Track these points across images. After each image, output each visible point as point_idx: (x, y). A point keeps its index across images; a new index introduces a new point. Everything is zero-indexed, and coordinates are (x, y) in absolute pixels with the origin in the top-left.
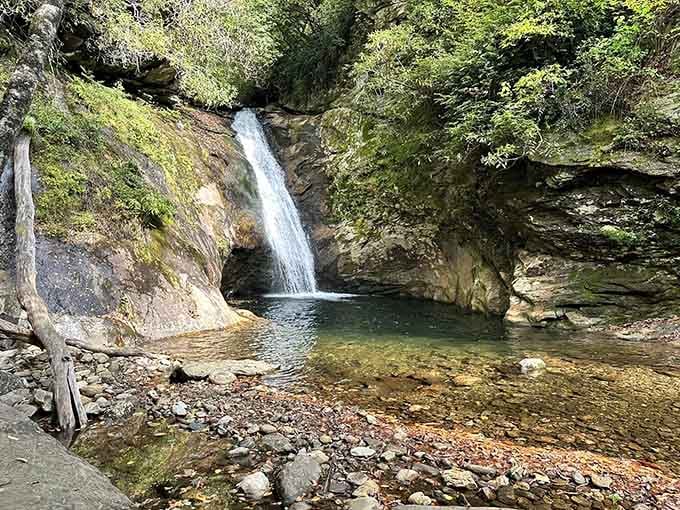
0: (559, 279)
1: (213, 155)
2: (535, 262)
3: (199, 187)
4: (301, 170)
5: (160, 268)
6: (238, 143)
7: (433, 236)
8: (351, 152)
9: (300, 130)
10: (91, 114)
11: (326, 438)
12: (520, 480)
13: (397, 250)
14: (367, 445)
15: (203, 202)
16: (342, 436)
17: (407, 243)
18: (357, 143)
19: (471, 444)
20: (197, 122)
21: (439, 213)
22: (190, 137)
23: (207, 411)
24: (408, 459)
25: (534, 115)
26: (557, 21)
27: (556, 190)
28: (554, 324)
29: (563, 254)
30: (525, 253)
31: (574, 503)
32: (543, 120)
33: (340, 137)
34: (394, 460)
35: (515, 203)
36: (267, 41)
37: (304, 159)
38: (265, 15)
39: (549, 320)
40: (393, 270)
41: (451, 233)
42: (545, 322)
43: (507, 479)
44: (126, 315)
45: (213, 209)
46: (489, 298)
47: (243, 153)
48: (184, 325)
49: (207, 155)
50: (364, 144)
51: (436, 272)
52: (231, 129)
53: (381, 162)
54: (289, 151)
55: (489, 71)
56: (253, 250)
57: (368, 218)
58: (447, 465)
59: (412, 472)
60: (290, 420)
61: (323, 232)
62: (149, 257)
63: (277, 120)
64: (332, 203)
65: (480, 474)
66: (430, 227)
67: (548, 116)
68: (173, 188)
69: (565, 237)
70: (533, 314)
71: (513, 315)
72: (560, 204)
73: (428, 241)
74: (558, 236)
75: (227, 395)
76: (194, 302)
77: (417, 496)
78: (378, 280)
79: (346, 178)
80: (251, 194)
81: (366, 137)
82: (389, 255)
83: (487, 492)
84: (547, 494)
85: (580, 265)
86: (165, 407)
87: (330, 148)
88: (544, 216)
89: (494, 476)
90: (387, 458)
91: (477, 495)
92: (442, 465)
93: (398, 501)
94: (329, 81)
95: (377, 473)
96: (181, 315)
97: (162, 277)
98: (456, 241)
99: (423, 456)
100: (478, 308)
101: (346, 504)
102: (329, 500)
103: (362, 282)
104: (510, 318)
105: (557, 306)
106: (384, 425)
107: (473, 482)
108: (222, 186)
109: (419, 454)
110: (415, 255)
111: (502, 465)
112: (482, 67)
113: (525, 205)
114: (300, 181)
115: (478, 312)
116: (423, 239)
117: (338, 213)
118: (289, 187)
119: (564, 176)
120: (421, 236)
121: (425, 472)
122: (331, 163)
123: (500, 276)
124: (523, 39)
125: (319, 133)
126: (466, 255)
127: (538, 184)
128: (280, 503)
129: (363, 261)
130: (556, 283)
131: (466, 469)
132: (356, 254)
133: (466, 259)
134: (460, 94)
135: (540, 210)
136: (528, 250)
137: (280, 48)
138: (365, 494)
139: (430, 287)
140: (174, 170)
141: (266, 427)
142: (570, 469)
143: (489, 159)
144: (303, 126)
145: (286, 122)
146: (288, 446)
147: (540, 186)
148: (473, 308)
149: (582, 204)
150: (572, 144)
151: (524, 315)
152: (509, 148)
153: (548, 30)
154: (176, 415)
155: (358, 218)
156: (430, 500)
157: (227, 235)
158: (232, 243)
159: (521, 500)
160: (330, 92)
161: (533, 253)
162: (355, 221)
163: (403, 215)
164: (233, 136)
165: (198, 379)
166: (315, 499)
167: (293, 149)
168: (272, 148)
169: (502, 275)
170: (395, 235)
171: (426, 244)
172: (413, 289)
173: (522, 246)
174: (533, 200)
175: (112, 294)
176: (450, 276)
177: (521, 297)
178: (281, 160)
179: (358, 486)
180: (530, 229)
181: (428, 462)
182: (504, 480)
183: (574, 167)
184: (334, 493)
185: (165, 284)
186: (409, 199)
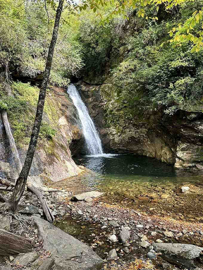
0: (193, 152)
1: (62, 105)
2: (184, 146)
3: (59, 118)
4: (94, 107)
5: (54, 154)
6: (70, 99)
7: (146, 133)
8: (113, 101)
9: (93, 92)
10: (21, 96)
11: (128, 222)
12: (185, 234)
13: (132, 138)
14: (140, 224)
15: (61, 124)
16: (132, 221)
17: (136, 135)
18: (115, 98)
19: (170, 222)
20: (55, 92)
21: (148, 125)
22: (54, 99)
23: (89, 213)
24: (153, 228)
25: (182, 93)
26: (189, 60)
27: (191, 120)
28: (192, 168)
29: (194, 143)
30: (180, 142)
31: (201, 240)
32: (185, 95)
33: (108, 95)
34: (149, 229)
35: (176, 124)
36: (79, 60)
37: (95, 103)
38: (78, 50)
39: (190, 167)
40: (131, 145)
41: (153, 133)
42: (188, 168)
43: (182, 234)
44: (47, 174)
45: (64, 126)
46: (168, 158)
47: (73, 102)
48: (65, 175)
49: (60, 105)
50: (118, 98)
51: (148, 146)
52: (67, 93)
53: (125, 105)
54: (89, 100)
55: (165, 78)
56: (79, 140)
57: (121, 126)
58: (165, 230)
59: (155, 232)
60: (115, 216)
61: (104, 131)
62: (50, 151)
63: (84, 88)
64: (107, 120)
65: (174, 232)
66: (144, 129)
67: (187, 94)
68: (51, 121)
69: (194, 137)
70: (184, 165)
71: (177, 165)
72: (192, 125)
73: (144, 135)
74: (192, 137)
75: (92, 206)
76: (67, 166)
77: (158, 240)
78: (125, 149)
79: (112, 111)
80: (77, 119)
81: (118, 95)
82: (129, 140)
83: (177, 238)
84: (193, 238)
85: (200, 147)
86: (75, 212)
87: (105, 99)
88: (187, 129)
89: (178, 233)
90: (147, 228)
91: (174, 239)
92: (163, 229)
93: (153, 242)
94: (103, 72)
95: (145, 233)
96: (63, 172)
97: (55, 158)
98: (154, 135)
99: (157, 227)
100: (164, 161)
101: (139, 243)
102: (134, 242)
103: (120, 150)
104: (176, 166)
105: (192, 162)
106: (143, 216)
107: (173, 235)
108: (67, 117)
109: (156, 226)
110: (139, 140)
111: (180, 229)
112: (162, 76)
113: (180, 125)
114: (94, 112)
115: (164, 162)
116: (142, 134)
117: (109, 124)
118: (90, 114)
119: (193, 116)
120: (141, 133)
121: (159, 232)
122: (105, 105)
123: (171, 150)
124: (177, 68)
125: (100, 93)
126: (159, 141)
127: (184, 117)
128: (122, 244)
129: (119, 142)
130: (192, 153)
131: (170, 231)
132: (117, 139)
133: (158, 143)
134: (155, 85)
135: (185, 127)
136: (181, 141)
137: (84, 62)
138: (144, 240)
139: (145, 151)
140: (51, 113)
141: (109, 219)
142: (199, 230)
143: (167, 111)
144: (94, 90)
145: (87, 89)
146: (118, 225)
147: (185, 118)
148: (162, 161)
149: (200, 125)
150: (196, 104)
151: (181, 165)
152: (174, 107)
153: (185, 64)
154: (80, 215)
155: (117, 126)
156: (162, 241)
157: (70, 135)
158: (72, 138)
159: (186, 240)
160: (103, 77)
161: (183, 142)
162: (116, 127)
163: (134, 125)
164: (68, 96)
165: (81, 200)
166: (131, 242)
167: (90, 99)
168: (83, 99)
169: (173, 149)
170: (131, 132)
171: (143, 136)
172: (139, 152)
173: (179, 140)
174: (182, 123)
175: (41, 167)
176: (153, 148)
177: (180, 158)
178: (86, 104)
179: (142, 237)
180: (182, 134)
181: (159, 229)
182: (181, 234)
183: (197, 112)
184: (135, 240)
185: (57, 161)
186: (136, 119)
